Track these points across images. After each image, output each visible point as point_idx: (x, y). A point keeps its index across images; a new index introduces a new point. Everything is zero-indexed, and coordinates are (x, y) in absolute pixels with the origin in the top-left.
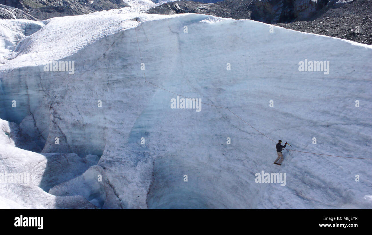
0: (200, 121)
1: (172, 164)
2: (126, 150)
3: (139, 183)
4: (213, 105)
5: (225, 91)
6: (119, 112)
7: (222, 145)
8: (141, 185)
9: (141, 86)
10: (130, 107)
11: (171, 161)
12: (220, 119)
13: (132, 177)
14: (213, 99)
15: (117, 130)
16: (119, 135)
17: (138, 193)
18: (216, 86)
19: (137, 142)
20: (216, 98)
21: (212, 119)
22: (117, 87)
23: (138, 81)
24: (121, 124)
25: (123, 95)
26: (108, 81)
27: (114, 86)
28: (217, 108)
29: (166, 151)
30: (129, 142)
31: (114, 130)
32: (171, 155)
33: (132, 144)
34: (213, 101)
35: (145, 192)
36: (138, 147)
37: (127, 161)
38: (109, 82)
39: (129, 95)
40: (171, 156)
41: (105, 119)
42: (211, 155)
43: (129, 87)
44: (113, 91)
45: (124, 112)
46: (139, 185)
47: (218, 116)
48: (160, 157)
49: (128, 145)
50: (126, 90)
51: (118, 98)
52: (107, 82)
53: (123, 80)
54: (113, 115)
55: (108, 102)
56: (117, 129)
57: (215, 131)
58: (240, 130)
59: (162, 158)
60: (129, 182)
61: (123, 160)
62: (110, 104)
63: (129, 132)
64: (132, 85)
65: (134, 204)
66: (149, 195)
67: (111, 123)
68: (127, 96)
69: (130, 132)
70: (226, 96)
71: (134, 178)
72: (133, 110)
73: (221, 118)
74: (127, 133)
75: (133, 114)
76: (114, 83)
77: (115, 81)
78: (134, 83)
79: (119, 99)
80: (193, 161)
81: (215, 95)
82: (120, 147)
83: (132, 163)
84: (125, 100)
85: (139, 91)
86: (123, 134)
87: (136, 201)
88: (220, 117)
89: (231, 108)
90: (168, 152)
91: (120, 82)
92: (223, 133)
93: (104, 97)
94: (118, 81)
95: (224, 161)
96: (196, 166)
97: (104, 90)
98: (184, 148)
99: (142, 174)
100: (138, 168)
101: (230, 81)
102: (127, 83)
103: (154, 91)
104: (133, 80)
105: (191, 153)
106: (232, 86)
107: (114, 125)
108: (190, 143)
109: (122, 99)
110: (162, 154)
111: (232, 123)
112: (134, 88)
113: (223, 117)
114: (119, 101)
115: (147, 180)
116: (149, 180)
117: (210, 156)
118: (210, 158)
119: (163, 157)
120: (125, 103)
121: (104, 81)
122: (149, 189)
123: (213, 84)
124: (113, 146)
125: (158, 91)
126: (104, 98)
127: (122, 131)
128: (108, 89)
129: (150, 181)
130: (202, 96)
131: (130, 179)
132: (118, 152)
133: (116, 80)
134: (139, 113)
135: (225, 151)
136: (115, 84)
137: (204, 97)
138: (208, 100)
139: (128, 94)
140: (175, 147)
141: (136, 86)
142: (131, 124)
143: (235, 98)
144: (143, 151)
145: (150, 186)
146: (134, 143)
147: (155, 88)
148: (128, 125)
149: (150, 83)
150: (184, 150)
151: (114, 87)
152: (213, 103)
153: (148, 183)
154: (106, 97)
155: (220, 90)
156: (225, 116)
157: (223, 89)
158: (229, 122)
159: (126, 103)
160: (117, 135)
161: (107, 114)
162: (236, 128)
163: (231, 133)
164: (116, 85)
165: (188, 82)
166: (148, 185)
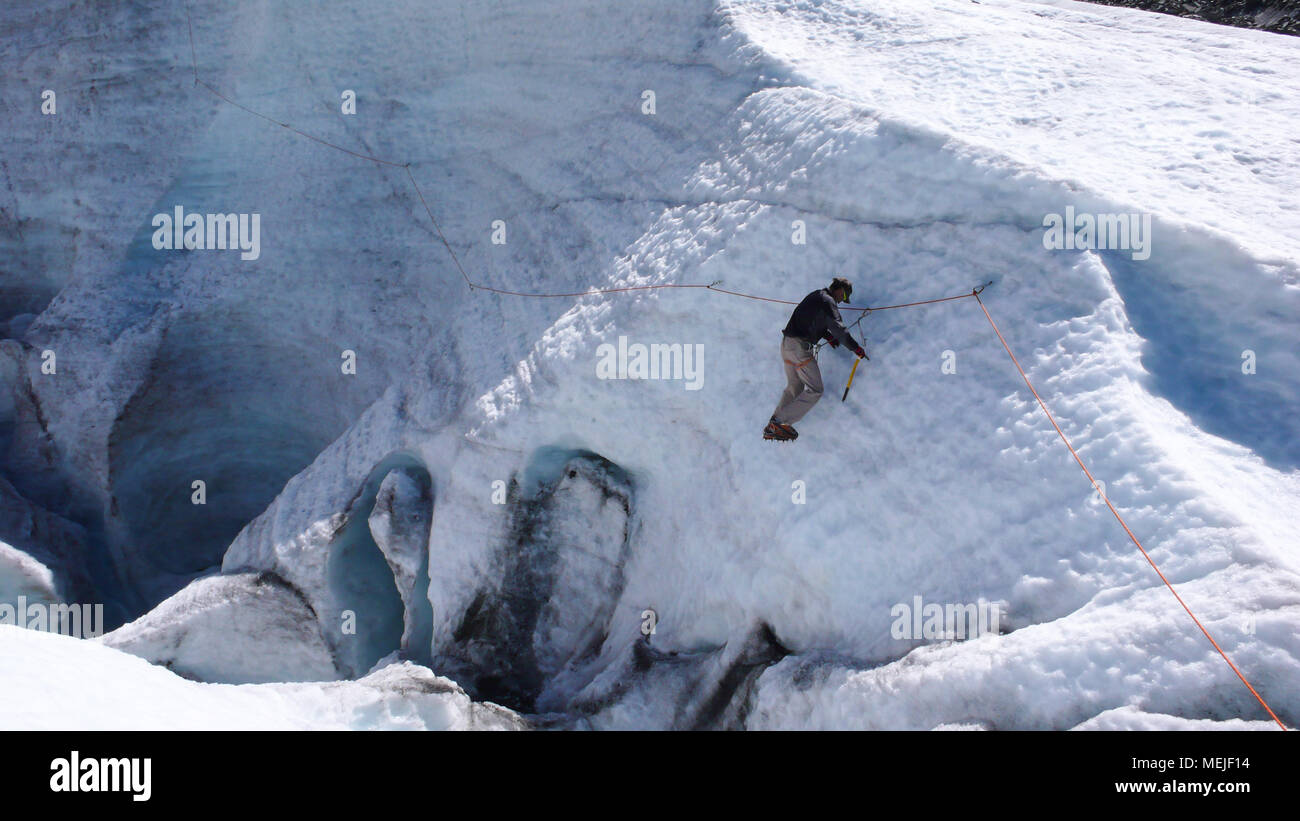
0: (323, 205)
1: (232, 340)
2: (106, 296)
3: (106, 388)
4: (368, 155)
5: (408, 109)
6: (114, 180)
7: (378, 280)
8: (108, 394)
9: (184, 97)
10: (147, 163)
11: (228, 329)
12: (386, 200)
13: (92, 372)
14: (369, 138)
15: (97, 235)
16: (101, 250)
17: (95, 416)
18: (385, 95)
19: (148, 274)
20: (378, 134)
21: (361, 201)
22: (116, 101)
23: (175, 82)
24: (113, 217)
25: (130, 127)
26: (93, 80)
27: (107, 98)
28: (379, 166)
29: (214, 300)
30: (124, 273)
31: (92, 236)
32: (228, 311)
33: (132, 278)
34: (371, 145)
35: (113, 413)
36: (145, 288)
37: (94, 327)
38: (96, 84)
39: (147, 128)
40: (231, 313)
41: (77, 202)
42: (343, 312)
43: (150, 101)
44: (105, 113)
45: (128, 180)
46: (103, 395)
47: (380, 191)
48: (193, 317)
49: (117, 281)
50: (142, 110)
51: (118, 137)
52: (90, 85)
53: (134, 79)
54: (96, 188)
55: (88, 150)
56: (98, 231)
57: (364, 238)
58: (431, 233)
59: (197, 319)
60: (81, 387)
61: (86, 325)
62: (92, 156)
63: (127, 240)
64: (159, 93)
65: (78, 447)
66: (121, 423)
67: (91, 214)
68: (142, 130)
69: (131, 241)
70: (409, 126)
71: (97, 375)
72: (152, 173)
73: (389, 196)
74: (122, 246)
75: (151, 185)
76: (108, 86)
77: (111, 82)
78: (164, 86)
79: (119, 141)
80: (293, 330)
81: (378, 123)
82: (94, 287)
83: (106, 333)
84: (134, 143)
85: (177, 113)
86: (112, 248)
87: (84, 440)
88: (385, 195)
89: (418, 165)
90: (221, 300)
91: (126, 83)
92: (387, 243)
93: (78, 133)
94: (118, 82)
95: (371, 329)
96: (299, 345)
97: (80, 109)
98: (271, 291)
99: (123, 364)
100: (117, 347)
101: (424, 79)
102: (146, 89)
103: (214, 113)
104: (163, 78)
105: (291, 306)
106: (428, 93)
107: (94, 221)
108: (287, 276)
109: (126, 141)
110: (200, 307)
111: (415, 212)
112: (163, 104)
113: (395, 195)
114: (118, 146)
115: (129, 381)
116: (136, 379)
117: (340, 314)
118: (337, 322)
119: (203, 316)
120: (134, 150)
121: (82, 82)
122: (127, 407)
123: (377, 89)
124: (77, 286)
125: (225, 111)
126: (77, 136)
127: (109, 238)
128: (92, 107)
129: (139, 383)
130: (343, 127)
131: (85, 377)
132: (84, 302)
133: (116, 78)
134: (166, 182)
135: (381, 300)
136: (111, 91)
137: (347, 129)
138: (359, 139)
139: (147, 122)
140: (243, 286)
141: (171, 95)
142: (137, 217)
143: (434, 131)
144: (157, 300)
145: (134, 398)
146: (138, 275)
147: (216, 103)
148: (130, 220)
149: (208, 86)
150: (271, 296)
151: (108, 102)
152: (368, 149)
153: (129, 387)
154: (83, 133)
155: (394, 105)
156: (400, 193)
157: (402, 105)
158: (409, 211)
159: (138, 153)
160: (96, 251)
161: (81, 189)
162: (423, 227)
163: (407, 244)
164: (114, 94)
165: (309, 81)
166: (126, 395)
